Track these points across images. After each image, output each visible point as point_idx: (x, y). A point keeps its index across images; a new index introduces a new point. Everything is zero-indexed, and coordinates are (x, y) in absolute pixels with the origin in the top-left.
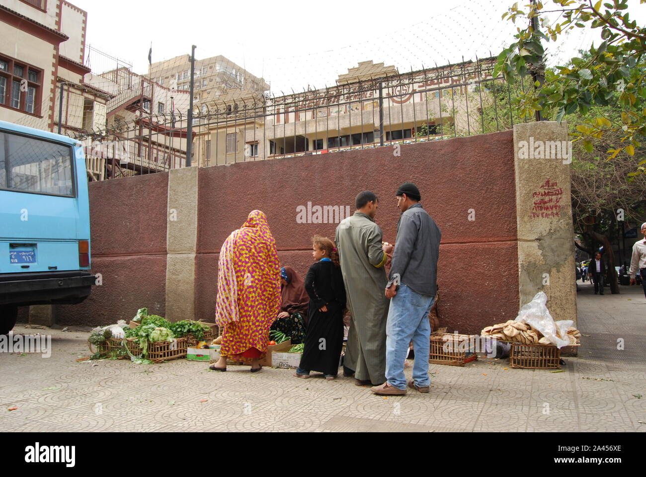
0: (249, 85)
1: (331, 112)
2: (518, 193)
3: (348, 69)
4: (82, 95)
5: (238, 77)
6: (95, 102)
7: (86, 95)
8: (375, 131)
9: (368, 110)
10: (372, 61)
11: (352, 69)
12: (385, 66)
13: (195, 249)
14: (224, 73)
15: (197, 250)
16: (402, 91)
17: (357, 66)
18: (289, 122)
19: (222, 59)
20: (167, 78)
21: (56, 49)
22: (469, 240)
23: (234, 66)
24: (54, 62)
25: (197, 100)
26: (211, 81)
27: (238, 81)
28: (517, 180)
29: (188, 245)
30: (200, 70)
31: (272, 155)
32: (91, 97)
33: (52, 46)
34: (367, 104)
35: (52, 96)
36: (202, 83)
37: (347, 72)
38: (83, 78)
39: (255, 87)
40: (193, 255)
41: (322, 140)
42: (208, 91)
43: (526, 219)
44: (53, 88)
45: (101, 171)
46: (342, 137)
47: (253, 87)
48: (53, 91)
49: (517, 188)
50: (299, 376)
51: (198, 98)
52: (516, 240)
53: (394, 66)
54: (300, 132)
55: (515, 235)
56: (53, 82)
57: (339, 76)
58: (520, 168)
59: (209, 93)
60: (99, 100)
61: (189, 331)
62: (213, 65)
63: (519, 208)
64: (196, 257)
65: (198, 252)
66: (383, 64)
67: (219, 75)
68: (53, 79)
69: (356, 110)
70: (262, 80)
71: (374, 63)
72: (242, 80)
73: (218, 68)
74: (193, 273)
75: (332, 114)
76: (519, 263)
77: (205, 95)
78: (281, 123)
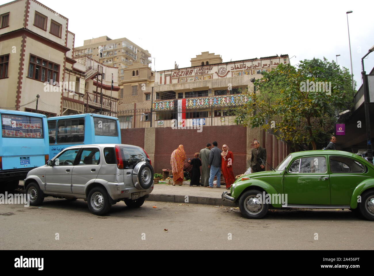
0: (140, 54)
1: (188, 80)
2: (247, 142)
3: (197, 56)
4: (75, 75)
5: (134, 49)
6: (80, 79)
7: (76, 75)
8: (209, 90)
9: (206, 80)
10: (208, 52)
11: (198, 56)
12: (215, 55)
13: (154, 153)
14: (127, 48)
15: (155, 153)
16: (223, 71)
17: (201, 54)
18: (167, 84)
19: (125, 40)
20: (94, 49)
21: (65, 55)
22: (235, 153)
23: (132, 43)
24: (64, 61)
25: (111, 62)
26: (119, 51)
27: (134, 52)
28: (247, 138)
29: (152, 152)
30: (113, 45)
31: (157, 100)
32: (79, 76)
33: (63, 54)
34: (205, 77)
35: (63, 77)
36: (114, 53)
37: (196, 57)
38: (73, 66)
39: (143, 55)
40: (153, 155)
41: (183, 93)
42: (117, 57)
43: (249, 148)
44: (63, 73)
45: (82, 110)
46: (193, 92)
47: (142, 55)
48: (64, 74)
49: (247, 140)
50: (190, 186)
51: (112, 61)
52: (246, 154)
53: (219, 55)
54: (172, 89)
55: (246, 153)
56: (64, 70)
57: (191, 59)
58: (248, 135)
59: (118, 58)
60: (81, 77)
61: (158, 176)
62: (120, 43)
63: (247, 145)
64: (154, 156)
65: (155, 154)
66: (214, 54)
67: (124, 49)
68: (64, 69)
69: (200, 79)
70: (147, 51)
71: (209, 53)
72: (136, 51)
73: (124, 45)
74: (153, 160)
75: (188, 81)
76: (247, 160)
77: (116, 59)
78: (162, 84)
